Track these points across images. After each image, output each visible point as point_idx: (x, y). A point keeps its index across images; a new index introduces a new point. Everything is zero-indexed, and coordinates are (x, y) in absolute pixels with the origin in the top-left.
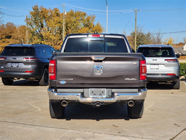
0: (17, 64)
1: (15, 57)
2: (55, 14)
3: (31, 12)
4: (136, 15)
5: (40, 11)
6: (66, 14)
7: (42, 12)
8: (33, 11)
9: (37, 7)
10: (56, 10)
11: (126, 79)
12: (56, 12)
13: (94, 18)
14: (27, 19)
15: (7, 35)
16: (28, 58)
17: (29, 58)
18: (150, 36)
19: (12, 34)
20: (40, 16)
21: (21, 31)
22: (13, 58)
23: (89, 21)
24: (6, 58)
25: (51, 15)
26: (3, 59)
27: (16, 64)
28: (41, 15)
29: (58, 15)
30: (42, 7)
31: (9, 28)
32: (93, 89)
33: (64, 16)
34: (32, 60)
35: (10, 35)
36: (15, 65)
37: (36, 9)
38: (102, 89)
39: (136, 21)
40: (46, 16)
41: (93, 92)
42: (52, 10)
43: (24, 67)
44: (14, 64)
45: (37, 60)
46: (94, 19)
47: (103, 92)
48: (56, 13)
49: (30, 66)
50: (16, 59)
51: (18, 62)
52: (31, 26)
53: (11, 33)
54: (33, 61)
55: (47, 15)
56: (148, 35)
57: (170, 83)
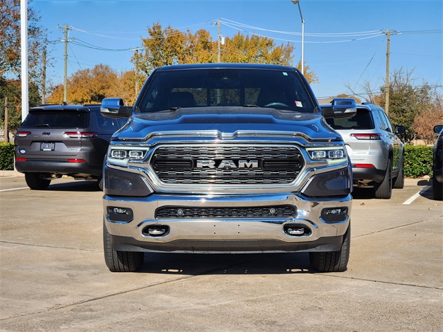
0: (52, 145)
1: (47, 131)
2: (200, 45)
3: (145, 41)
4: (388, 44)
5: (165, 36)
6: (223, 43)
7: (169, 41)
8: (150, 37)
9: (159, 27)
10: (203, 34)
12: (202, 39)
13: (289, 51)
14: (137, 57)
15: (96, 93)
16: (75, 133)
17: (78, 133)
18: (429, 92)
19: (106, 90)
20: (165, 49)
21: (125, 83)
22: (45, 133)
23: (278, 60)
24: (30, 133)
25: (191, 47)
26: (25, 135)
27: (50, 144)
28: (167, 48)
29: (207, 46)
30: (169, 28)
31: (99, 77)
33: (219, 48)
34: (82, 137)
35: (101, 93)
36: (47, 148)
37: (156, 32)
39: (388, 57)
40: (178, 49)
42: (193, 34)
43: (66, 151)
44: (47, 145)
45: (93, 137)
46: (291, 55)
48: (203, 42)
49: (77, 150)
50: (49, 134)
51: (54, 142)
52: (146, 72)
53: (103, 88)
54: (83, 139)
55: (182, 45)
56: (424, 90)
57: (369, 184)
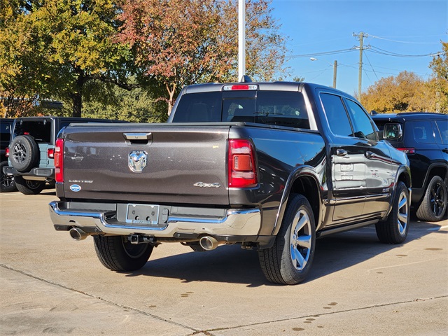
11: (196, 185)
14: (436, 62)
15: (399, 101)
19: (410, 98)
31: (403, 84)
32: (134, 205)
38: (152, 206)
41: (134, 212)
47: (153, 214)
